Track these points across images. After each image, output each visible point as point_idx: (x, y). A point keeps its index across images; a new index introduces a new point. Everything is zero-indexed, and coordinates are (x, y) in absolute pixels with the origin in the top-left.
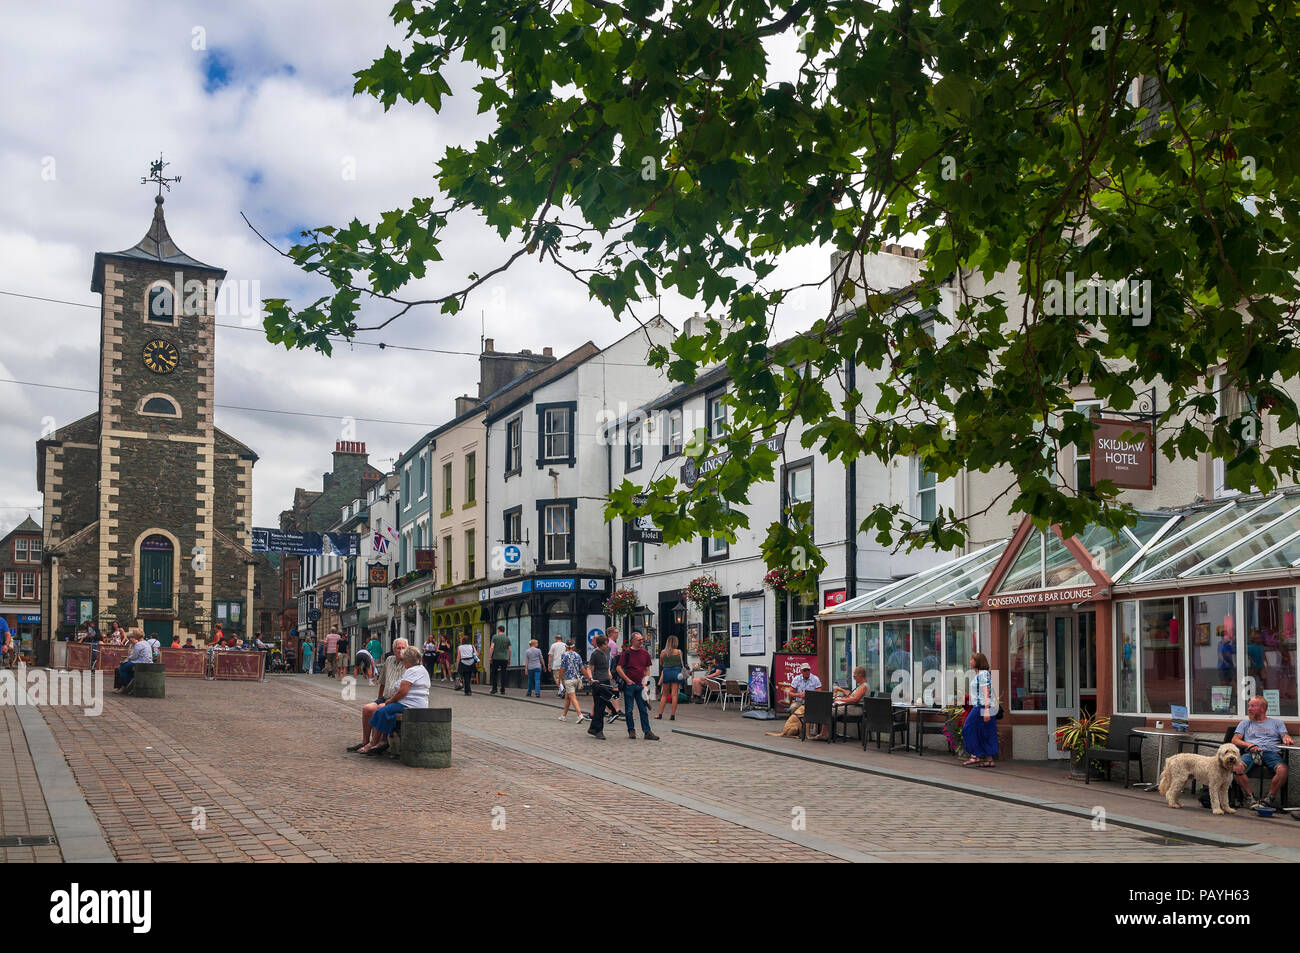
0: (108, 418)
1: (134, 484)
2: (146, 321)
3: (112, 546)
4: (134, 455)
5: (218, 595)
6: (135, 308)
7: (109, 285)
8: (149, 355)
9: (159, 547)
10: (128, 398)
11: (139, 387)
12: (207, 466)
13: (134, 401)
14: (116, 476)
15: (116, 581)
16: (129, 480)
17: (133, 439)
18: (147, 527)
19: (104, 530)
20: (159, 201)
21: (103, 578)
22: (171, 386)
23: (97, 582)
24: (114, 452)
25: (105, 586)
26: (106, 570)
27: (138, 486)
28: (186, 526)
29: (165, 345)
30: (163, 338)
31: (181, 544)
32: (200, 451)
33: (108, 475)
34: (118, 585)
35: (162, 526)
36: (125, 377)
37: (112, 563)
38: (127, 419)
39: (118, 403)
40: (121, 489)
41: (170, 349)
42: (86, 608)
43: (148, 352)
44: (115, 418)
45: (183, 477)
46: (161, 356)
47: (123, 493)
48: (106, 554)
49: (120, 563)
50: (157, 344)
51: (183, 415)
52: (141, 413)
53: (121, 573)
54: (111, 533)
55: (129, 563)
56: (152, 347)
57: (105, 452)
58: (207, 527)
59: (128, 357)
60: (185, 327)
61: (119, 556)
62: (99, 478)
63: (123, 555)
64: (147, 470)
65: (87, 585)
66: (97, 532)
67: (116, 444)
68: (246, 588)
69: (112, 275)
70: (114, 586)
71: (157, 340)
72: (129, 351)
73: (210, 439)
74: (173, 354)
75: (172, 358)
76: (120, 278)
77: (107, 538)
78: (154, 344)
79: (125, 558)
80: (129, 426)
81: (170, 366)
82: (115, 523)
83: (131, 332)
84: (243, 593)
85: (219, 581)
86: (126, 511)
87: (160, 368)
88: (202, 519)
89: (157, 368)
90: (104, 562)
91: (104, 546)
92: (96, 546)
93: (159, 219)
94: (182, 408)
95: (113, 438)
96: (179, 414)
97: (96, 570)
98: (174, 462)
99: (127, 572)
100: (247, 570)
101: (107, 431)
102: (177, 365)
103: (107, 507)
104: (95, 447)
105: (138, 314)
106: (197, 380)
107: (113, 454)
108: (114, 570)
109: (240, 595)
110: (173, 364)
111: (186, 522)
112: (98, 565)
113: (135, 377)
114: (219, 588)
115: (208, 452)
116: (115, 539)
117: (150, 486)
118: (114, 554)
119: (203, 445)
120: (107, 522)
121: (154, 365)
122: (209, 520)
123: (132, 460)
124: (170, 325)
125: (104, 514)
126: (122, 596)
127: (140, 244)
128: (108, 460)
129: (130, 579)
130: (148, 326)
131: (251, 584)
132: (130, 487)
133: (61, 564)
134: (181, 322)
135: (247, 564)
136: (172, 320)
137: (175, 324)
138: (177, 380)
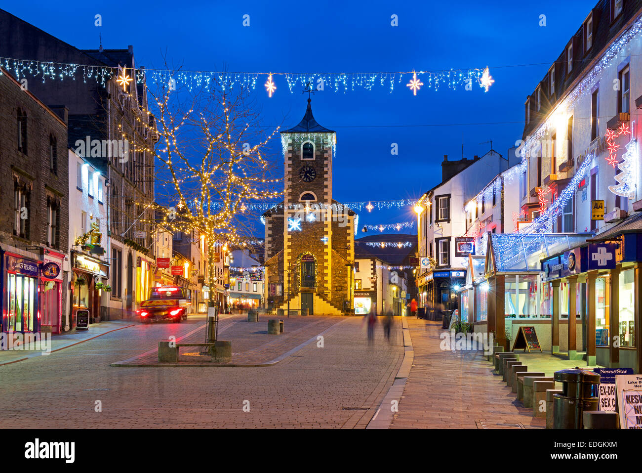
0: (287, 204)
2: (302, 158)
3: (289, 261)
5: (334, 281)
6: (297, 154)
7: (286, 145)
8: (303, 174)
9: (309, 260)
10: (294, 195)
11: (299, 189)
12: (328, 223)
13: (298, 196)
15: (291, 276)
16: (295, 231)
18: (303, 251)
19: (286, 254)
20: (309, 101)
21: (286, 275)
22: (313, 187)
23: (283, 277)
25: (286, 278)
26: (287, 271)
28: (320, 250)
29: (310, 169)
30: (309, 166)
31: (318, 258)
33: (287, 230)
34: (292, 278)
35: (309, 251)
36: (293, 186)
37: (289, 268)
38: (295, 204)
39: (291, 197)
41: (312, 170)
42: (279, 288)
44: (289, 204)
45: (319, 228)
46: (308, 174)
47: (293, 237)
48: (287, 264)
49: (292, 268)
50: (306, 169)
51: (318, 200)
52: (300, 200)
53: (293, 272)
54: (288, 256)
56: (304, 170)
57: (286, 219)
58: (329, 250)
59: (294, 177)
60: (318, 160)
61: (292, 265)
62: (283, 231)
64: (303, 226)
65: (279, 278)
66: (283, 255)
69: (287, 140)
70: (290, 278)
71: (306, 167)
72: (294, 174)
74: (313, 173)
75: (313, 175)
76: (290, 141)
79: (295, 265)
82: (290, 251)
83: (295, 165)
84: (345, 279)
85: (335, 274)
86: (295, 245)
87: (308, 179)
88: (326, 247)
90: (285, 268)
91: (286, 261)
92: (282, 261)
93: (309, 110)
94: (317, 197)
96: (316, 200)
97: (282, 272)
98: (314, 222)
99: (296, 272)
100: (347, 269)
102: (315, 178)
103: (287, 243)
105: (299, 157)
107: (289, 220)
108: (290, 272)
109: (344, 280)
110: (313, 177)
111: (320, 248)
112: (283, 269)
113: (297, 185)
114: (335, 277)
118: (290, 264)
120: (287, 251)
121: (305, 179)
122: (330, 247)
124: (312, 159)
125: (285, 246)
126: (294, 282)
127: (300, 123)
128: (287, 222)
129: (297, 275)
130: (303, 161)
131: (349, 275)
133: (268, 270)
134: (316, 158)
135: (347, 265)
136: (313, 157)
137: (314, 159)
138: (315, 184)
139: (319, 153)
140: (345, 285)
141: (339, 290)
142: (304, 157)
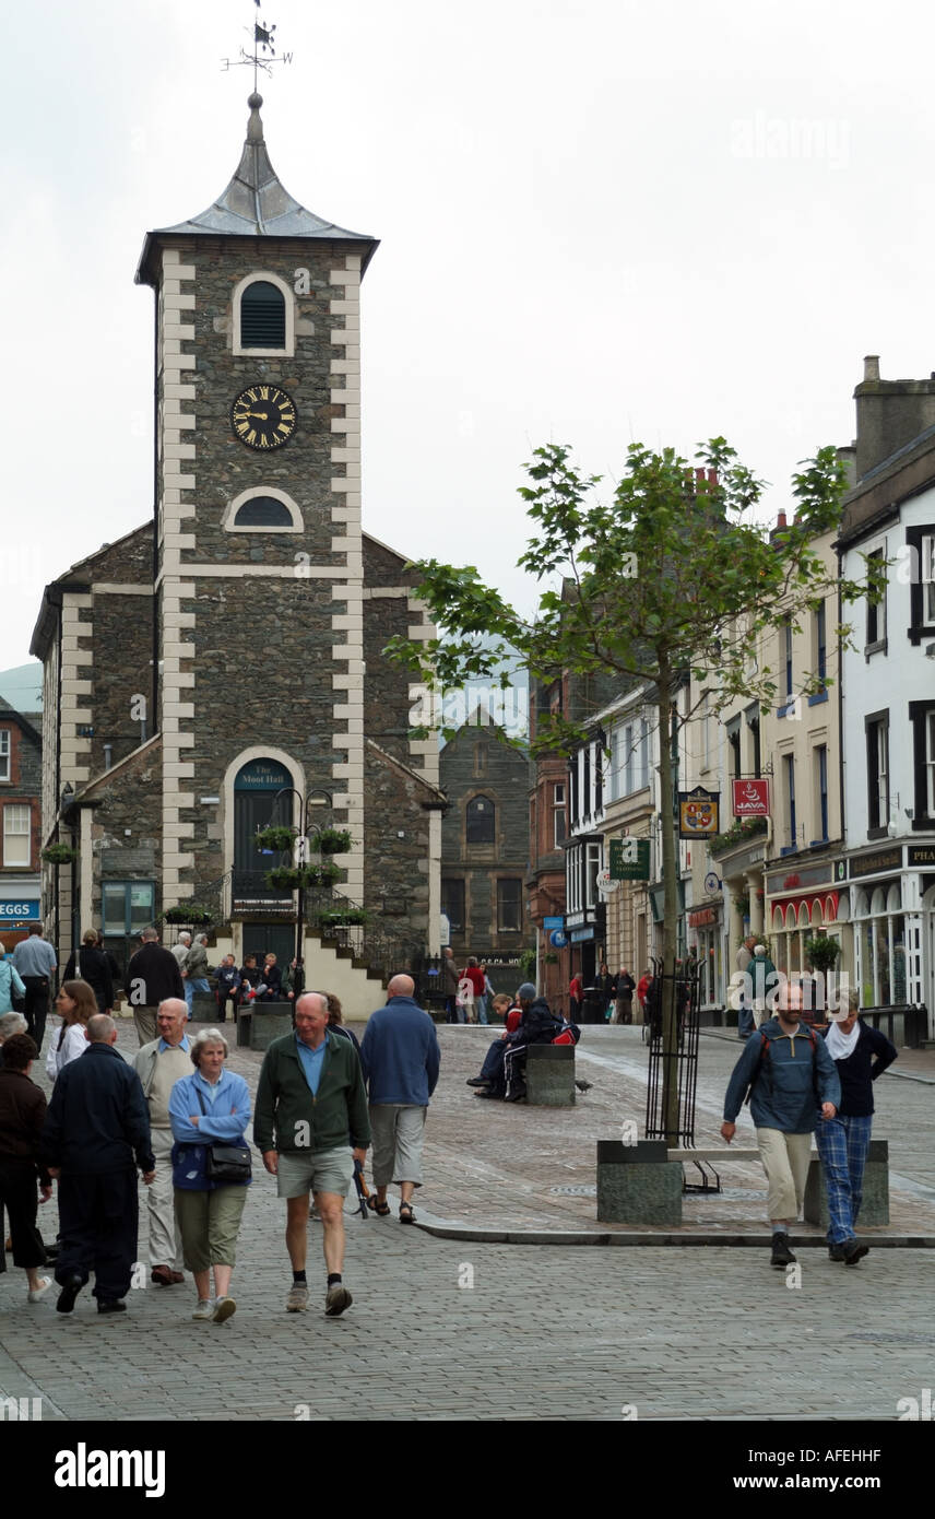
0: (174, 541)
1: (221, 665)
2: (237, 348)
3: (184, 783)
4: (221, 609)
5: (375, 872)
6: (216, 329)
7: (170, 285)
8: (244, 415)
10: (206, 501)
11: (226, 478)
12: (351, 622)
13: (221, 505)
14: (190, 650)
15: (193, 850)
16: (212, 657)
17: (219, 580)
18: (245, 746)
19: (170, 756)
20: (255, 103)
21: (170, 846)
22: (284, 471)
23: (159, 854)
24: (186, 605)
25: (175, 860)
26: (175, 830)
27: (228, 668)
28: (313, 739)
29: (271, 394)
30: (267, 380)
31: (307, 774)
32: (338, 593)
33: (174, 649)
34: (197, 858)
35: (271, 741)
36: (201, 461)
37: (185, 815)
38: (208, 540)
39: (190, 511)
40: (199, 675)
41: (281, 400)
43: (241, 409)
44: (189, 541)
45: (308, 646)
46: (264, 416)
47: (202, 681)
48: (175, 800)
49: (198, 816)
50: (258, 394)
51: (307, 526)
52: (230, 527)
53: (200, 834)
54: (182, 761)
55: (214, 813)
56: (248, 399)
57: (170, 606)
58: (352, 740)
59: (205, 423)
60: (307, 355)
61: (197, 801)
62: (157, 653)
63: (205, 800)
64: (243, 636)
65: (140, 859)
66: (156, 758)
67: (189, 590)
68: (426, 856)
69: (176, 269)
70: (188, 860)
71: (257, 386)
72: (207, 411)
73: (355, 567)
74: (287, 411)
75: (285, 417)
76: (189, 272)
77: (175, 770)
78: (252, 394)
79: (207, 806)
80: (208, 554)
81: (281, 434)
82: (189, 739)
83: (211, 374)
84: (421, 864)
85: (376, 844)
86: (208, 716)
87: (264, 438)
88: (343, 725)
89: (258, 439)
90: (170, 815)
91: (170, 785)
92: (156, 787)
93: (255, 142)
94: (303, 513)
95: (184, 579)
96: (298, 526)
97: (157, 831)
98: (291, 618)
99: (212, 832)
100: (427, 821)
101: (171, 564)
102: (294, 431)
103: (174, 708)
104: (148, 590)
105: (222, 339)
106: (329, 455)
107: (183, 610)
108: (188, 830)
109: (414, 869)
110: (286, 429)
111: (315, 732)
112: (160, 820)
113: (218, 459)
114: (378, 856)
115: (353, 594)
116: (188, 770)
117: (251, 667)
118: (188, 800)
119: (343, 581)
120: (174, 739)
121: (253, 435)
122: (357, 726)
123: (216, 619)
124: (280, 352)
125: (169, 725)
126: (202, 877)
127: (221, 199)
128: (174, 620)
129: (215, 846)
130: (243, 359)
131: (436, 850)
132: (214, 670)
133: (96, 821)
134: (299, 346)
135: (428, 807)
136: (281, 344)
137: (289, 350)
138: (295, 459)
139: (309, 328)
140: (419, 891)
141: (396, 914)
142: (245, 343)
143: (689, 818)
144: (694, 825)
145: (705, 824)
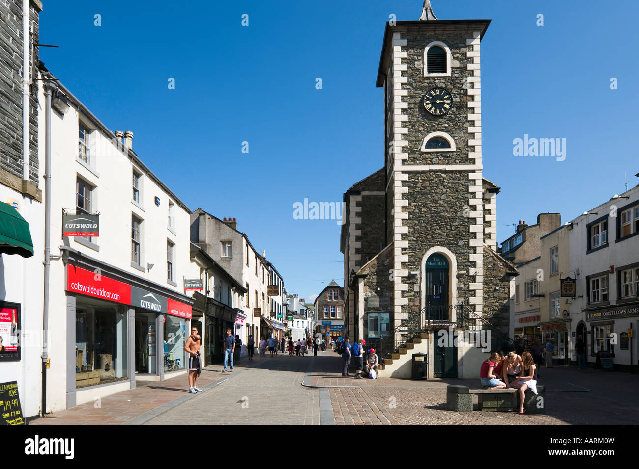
0: (399, 156)
1: (419, 209)
2: (426, 74)
3: (404, 265)
4: (419, 185)
6: (417, 65)
7: (397, 48)
8: (429, 102)
10: (412, 139)
11: (421, 129)
12: (477, 189)
13: (420, 141)
14: (406, 202)
15: (407, 297)
16: (415, 206)
17: (418, 172)
18: (431, 246)
19: (397, 251)
21: (397, 294)
22: (447, 125)
23: (392, 298)
24: (404, 184)
25: (399, 301)
26: (399, 287)
27: (422, 210)
28: (461, 242)
29: (441, 92)
30: (439, 86)
31: (457, 260)
32: (471, 176)
33: (399, 202)
34: (409, 300)
35: (442, 245)
36: (410, 122)
37: (404, 280)
38: (413, 155)
39: (406, 143)
40: (410, 214)
41: (445, 94)
43: (427, 99)
44: (405, 156)
45: (458, 200)
46: (438, 101)
47: (411, 216)
48: (399, 273)
49: (410, 280)
50: (435, 92)
51: (457, 148)
52: (423, 149)
53: (411, 289)
54: (403, 254)
55: (417, 278)
56: (431, 95)
57: (397, 184)
58: (478, 243)
59: (412, 106)
60: (456, 75)
61: (409, 274)
63: (413, 273)
64: (430, 197)
65: (385, 301)
66: (391, 253)
67: (406, 177)
68: (509, 298)
69: (398, 41)
70: (405, 301)
71: (434, 89)
72: (413, 100)
73: (479, 165)
74: (448, 99)
75: (447, 101)
76: (405, 42)
77: (400, 258)
78: (432, 92)
79: (414, 276)
80: (414, 161)
81: (445, 109)
82: (405, 244)
83: (415, 85)
85: (488, 293)
86: (414, 232)
87: (438, 111)
88: (474, 236)
89: (435, 111)
90: (397, 279)
91: (397, 265)
94: (455, 143)
95: (403, 172)
96: (453, 148)
97: (391, 288)
98: (450, 188)
99: (416, 288)
100: (509, 281)
101: (398, 166)
102: (451, 108)
103: (399, 229)
105: (419, 70)
106: (467, 118)
107: (403, 186)
108: (406, 287)
110: (447, 106)
111: (461, 239)
113: (418, 121)
114: (488, 298)
115: (478, 177)
116: (405, 258)
117: (433, 209)
118: (405, 273)
119: (474, 171)
120: (399, 244)
121: (433, 109)
122: (480, 236)
123: (418, 190)
124: (444, 75)
125: (397, 237)
126: (412, 310)
128: (399, 189)
129: (418, 294)
130: (428, 78)
132: (417, 211)
133: (365, 284)
134: (453, 72)
136: (445, 71)
137: (449, 73)
138: (451, 120)
139: (457, 64)
142: (429, 71)
143: (565, 289)
144: (566, 292)
145: (570, 291)
